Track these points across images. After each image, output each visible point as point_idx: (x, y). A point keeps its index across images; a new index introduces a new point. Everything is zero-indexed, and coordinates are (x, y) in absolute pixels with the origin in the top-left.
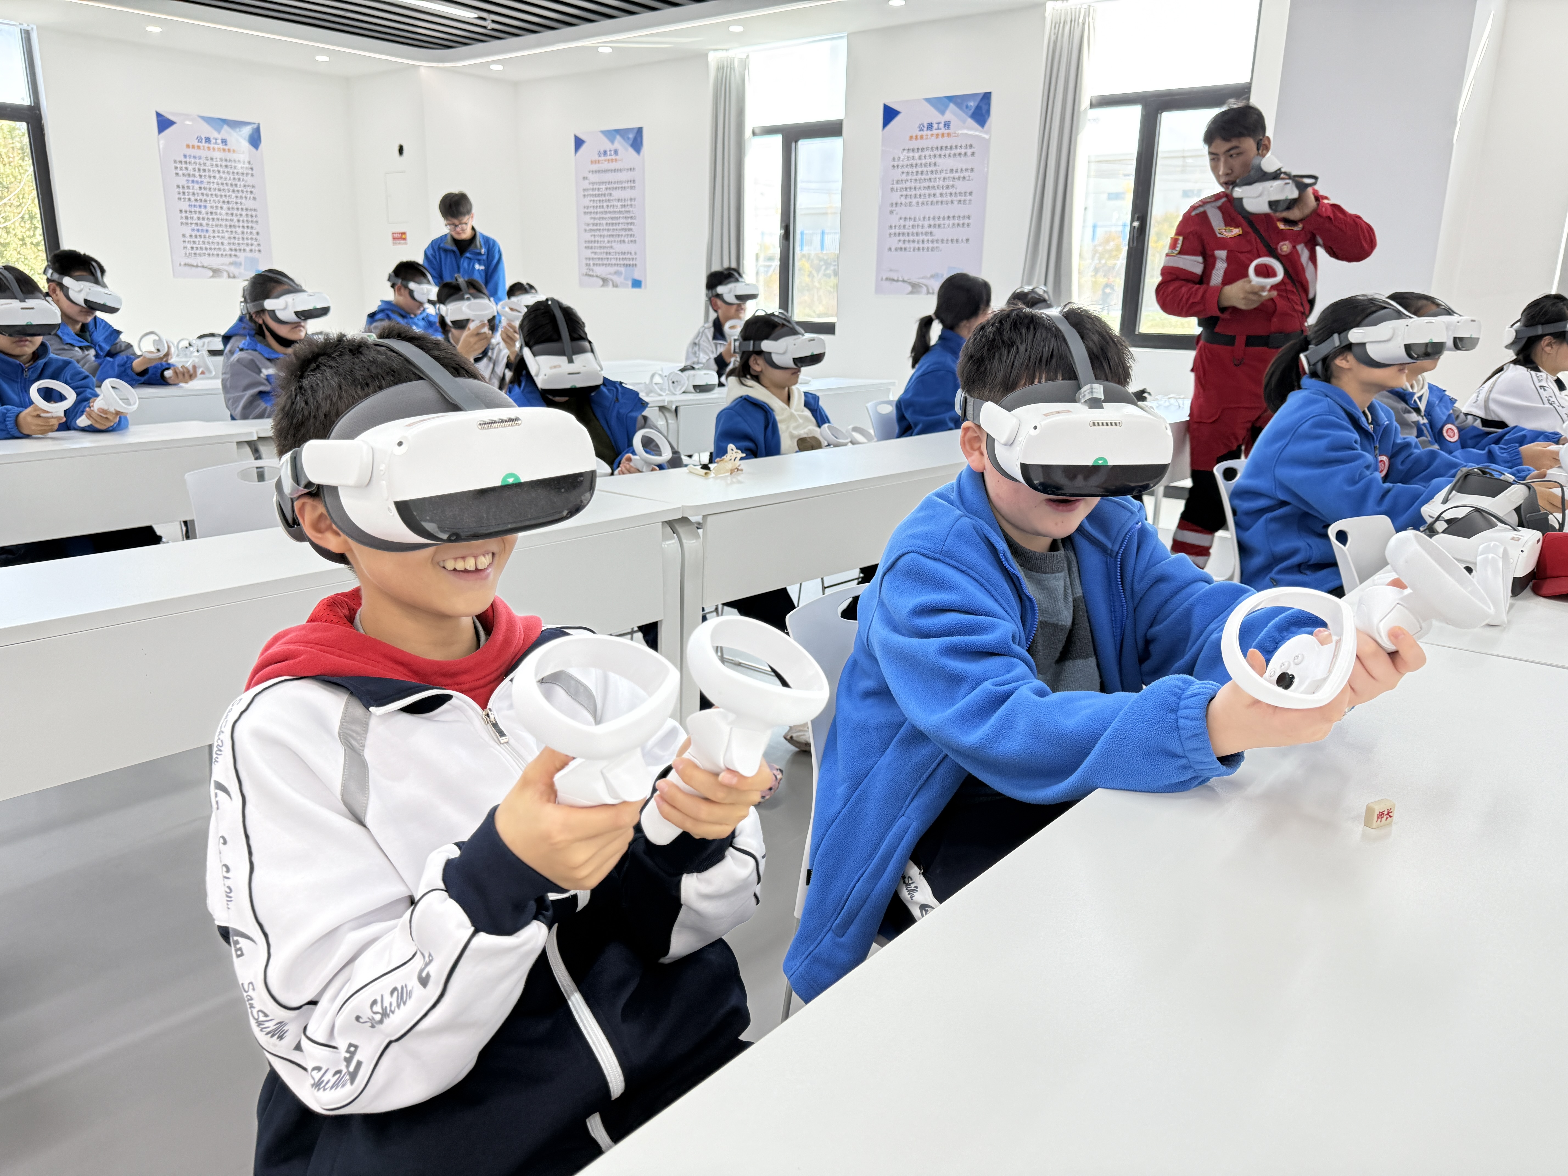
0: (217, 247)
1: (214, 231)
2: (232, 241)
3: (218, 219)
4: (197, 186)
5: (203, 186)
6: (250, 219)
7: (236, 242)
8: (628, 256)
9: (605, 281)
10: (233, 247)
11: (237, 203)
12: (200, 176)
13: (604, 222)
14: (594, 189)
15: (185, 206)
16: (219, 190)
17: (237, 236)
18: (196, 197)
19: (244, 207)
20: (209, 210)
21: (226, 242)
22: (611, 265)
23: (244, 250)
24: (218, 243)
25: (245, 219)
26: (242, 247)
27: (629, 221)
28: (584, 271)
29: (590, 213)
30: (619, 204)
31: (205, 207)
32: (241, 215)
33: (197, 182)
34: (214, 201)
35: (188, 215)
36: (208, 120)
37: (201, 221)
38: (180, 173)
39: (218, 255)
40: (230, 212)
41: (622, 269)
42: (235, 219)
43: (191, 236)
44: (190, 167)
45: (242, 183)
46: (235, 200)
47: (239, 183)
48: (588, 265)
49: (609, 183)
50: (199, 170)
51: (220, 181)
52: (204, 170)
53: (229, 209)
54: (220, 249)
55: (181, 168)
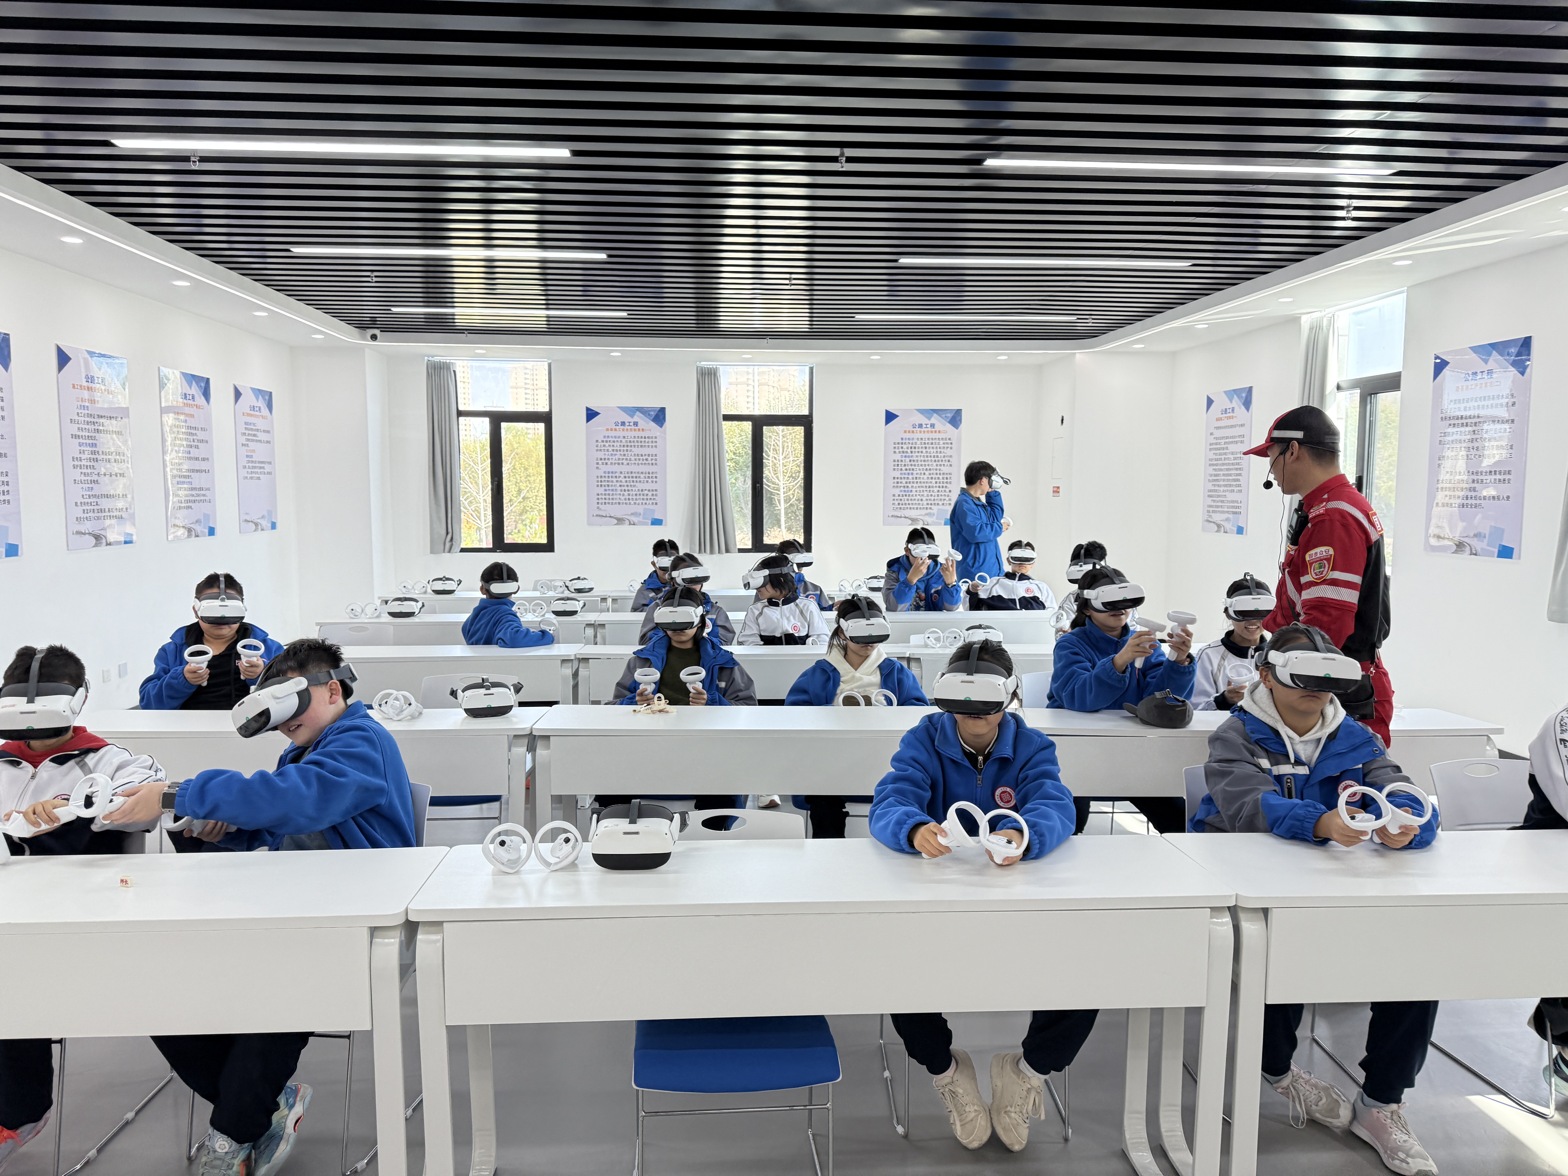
0: (917, 502)
1: (916, 491)
2: (930, 498)
3: (920, 482)
4: (908, 459)
5: (912, 459)
6: (945, 481)
7: (933, 498)
8: (1236, 504)
9: (1219, 526)
10: (930, 502)
11: (936, 470)
12: (912, 452)
13: (1221, 473)
14: (1216, 444)
15: (897, 474)
16: (924, 461)
17: (933, 494)
18: (906, 467)
19: (942, 472)
20: (915, 476)
21: (924, 499)
22: (1223, 512)
23: (938, 504)
24: (918, 500)
25: (942, 481)
26: (936, 502)
27: (1238, 472)
28: (1206, 517)
29: (1213, 465)
30: (1232, 457)
31: (912, 474)
32: (939, 478)
33: (909, 457)
34: (920, 470)
35: (899, 480)
36: (922, 412)
37: (908, 485)
38: (897, 451)
39: (917, 508)
40: (930, 476)
41: (1231, 516)
42: (934, 481)
43: (899, 496)
44: (905, 446)
45: (942, 455)
46: (935, 467)
47: (939, 455)
48: (1208, 512)
49: (1227, 437)
50: (911, 448)
51: (925, 455)
52: (915, 448)
53: (930, 474)
54: (919, 504)
55: (898, 448)
